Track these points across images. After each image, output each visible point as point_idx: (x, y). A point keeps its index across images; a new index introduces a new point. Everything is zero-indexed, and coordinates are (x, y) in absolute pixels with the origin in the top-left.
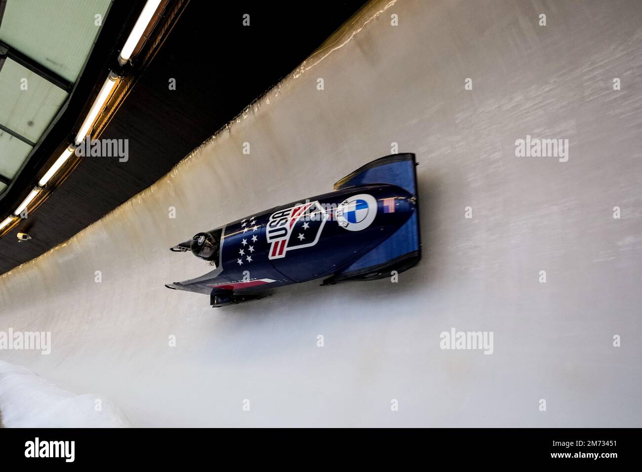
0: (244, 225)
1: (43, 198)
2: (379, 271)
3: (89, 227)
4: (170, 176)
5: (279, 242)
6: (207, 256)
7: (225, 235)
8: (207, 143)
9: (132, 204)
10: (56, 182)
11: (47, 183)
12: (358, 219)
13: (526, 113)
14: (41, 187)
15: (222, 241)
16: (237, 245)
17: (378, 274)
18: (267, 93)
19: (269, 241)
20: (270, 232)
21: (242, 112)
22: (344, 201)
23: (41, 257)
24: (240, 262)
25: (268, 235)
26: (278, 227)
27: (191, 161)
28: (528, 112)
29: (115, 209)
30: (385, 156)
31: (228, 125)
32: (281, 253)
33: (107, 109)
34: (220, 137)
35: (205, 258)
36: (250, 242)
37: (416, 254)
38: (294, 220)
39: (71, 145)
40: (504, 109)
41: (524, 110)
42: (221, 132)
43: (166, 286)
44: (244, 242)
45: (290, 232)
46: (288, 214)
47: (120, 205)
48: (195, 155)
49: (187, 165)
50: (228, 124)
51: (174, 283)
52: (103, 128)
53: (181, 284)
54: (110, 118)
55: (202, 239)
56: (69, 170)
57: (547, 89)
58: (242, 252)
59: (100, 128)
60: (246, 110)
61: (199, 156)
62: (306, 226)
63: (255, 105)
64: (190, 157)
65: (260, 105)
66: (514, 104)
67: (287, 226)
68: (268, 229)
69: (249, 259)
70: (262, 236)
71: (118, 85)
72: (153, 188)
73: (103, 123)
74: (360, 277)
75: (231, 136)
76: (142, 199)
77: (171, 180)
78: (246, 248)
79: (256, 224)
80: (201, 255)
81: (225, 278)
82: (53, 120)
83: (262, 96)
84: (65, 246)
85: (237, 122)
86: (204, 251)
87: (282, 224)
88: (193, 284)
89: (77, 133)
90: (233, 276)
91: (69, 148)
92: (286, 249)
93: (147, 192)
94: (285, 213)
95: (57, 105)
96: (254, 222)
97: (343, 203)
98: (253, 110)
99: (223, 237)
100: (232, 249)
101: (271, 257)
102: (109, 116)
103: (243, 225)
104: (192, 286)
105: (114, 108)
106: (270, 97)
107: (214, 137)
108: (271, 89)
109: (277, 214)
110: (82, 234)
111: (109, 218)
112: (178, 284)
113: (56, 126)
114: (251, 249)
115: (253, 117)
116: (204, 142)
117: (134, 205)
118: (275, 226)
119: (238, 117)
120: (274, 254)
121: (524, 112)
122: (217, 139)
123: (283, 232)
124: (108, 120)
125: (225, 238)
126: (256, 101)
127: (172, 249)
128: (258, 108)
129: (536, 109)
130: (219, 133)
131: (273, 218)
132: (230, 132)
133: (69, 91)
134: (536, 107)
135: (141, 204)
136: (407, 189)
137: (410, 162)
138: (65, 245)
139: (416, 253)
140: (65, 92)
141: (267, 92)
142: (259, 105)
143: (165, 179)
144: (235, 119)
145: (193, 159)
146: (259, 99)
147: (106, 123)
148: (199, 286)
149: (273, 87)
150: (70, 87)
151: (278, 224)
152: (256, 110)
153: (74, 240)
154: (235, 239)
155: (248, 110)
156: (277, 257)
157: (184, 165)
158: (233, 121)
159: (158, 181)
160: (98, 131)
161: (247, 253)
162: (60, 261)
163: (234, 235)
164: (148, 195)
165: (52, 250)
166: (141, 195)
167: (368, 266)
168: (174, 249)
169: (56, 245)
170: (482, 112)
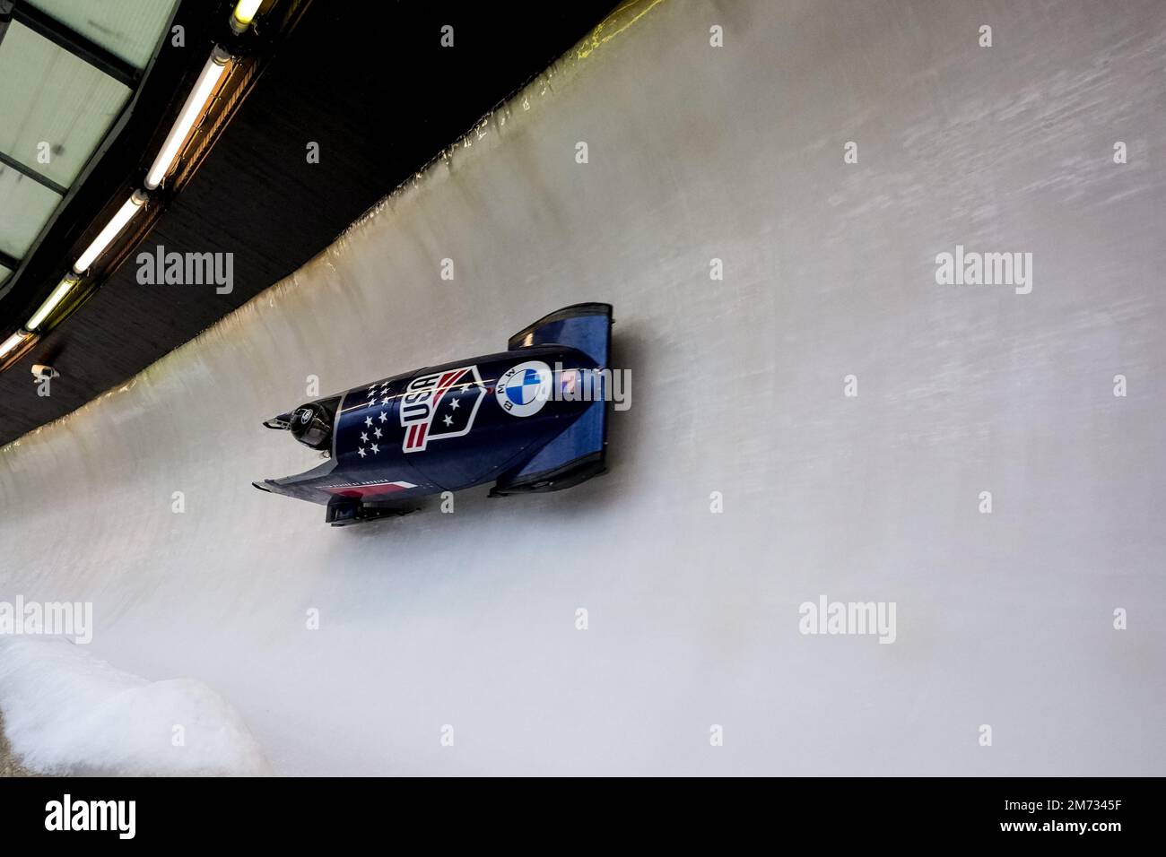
0: (372, 394)
1: (83, 296)
2: (550, 480)
3: (172, 353)
4: (332, 253)
5: (417, 426)
6: (315, 443)
7: (343, 408)
8: (404, 188)
9: (257, 309)
10: (108, 266)
11: (91, 266)
12: (525, 399)
13: (1046, 127)
14: (78, 275)
15: (338, 418)
16: (359, 426)
17: (548, 484)
18: (526, 89)
19: (403, 424)
20: (406, 410)
21: (476, 127)
22: (511, 370)
23: (78, 413)
24: (362, 452)
25: (403, 415)
26: (417, 403)
27: (373, 224)
28: (1052, 125)
29: (222, 318)
30: (573, 304)
31: (446, 152)
32: (419, 444)
33: (207, 121)
34: (431, 175)
35: (311, 446)
36: (376, 422)
37: (598, 457)
38: (441, 392)
39: (138, 191)
40: (1002, 119)
41: (1043, 119)
42: (433, 166)
43: (253, 484)
44: (369, 422)
45: (433, 411)
46: (433, 384)
47: (233, 310)
48: (380, 212)
49: (365, 231)
50: (448, 149)
51: (267, 481)
52: (199, 159)
53: (278, 484)
54: (213, 139)
55: (307, 415)
56: (133, 241)
57: (1089, 78)
58: (364, 437)
59: (195, 159)
60: (482, 122)
61: (388, 211)
62: (455, 404)
63: (501, 112)
64: (372, 215)
65: (511, 112)
66: (1023, 109)
67: (429, 402)
68: (403, 405)
69: (375, 448)
70: (394, 415)
71: (230, 74)
72: (299, 278)
73: (201, 149)
74: (529, 487)
75: (452, 174)
76: (278, 299)
77: (333, 259)
78: (370, 431)
79: (388, 394)
80: (306, 440)
81: (341, 477)
82: (104, 141)
83: (516, 94)
84: (125, 391)
85: (466, 145)
86: (310, 433)
87: (423, 399)
88: (295, 484)
89: (149, 168)
90: (353, 474)
91: (133, 197)
92: (427, 438)
93: (286, 284)
94: (430, 382)
95: (110, 112)
96: (385, 391)
97: (507, 373)
98: (497, 124)
99: (339, 412)
100: (351, 433)
101: (406, 450)
102: (211, 134)
103: (370, 395)
104: (294, 488)
105: (221, 119)
106: (531, 97)
107: (418, 176)
108: (532, 80)
109: (417, 382)
110: (158, 368)
111: (211, 336)
112: (271, 482)
113: (107, 154)
114: (378, 433)
115: (497, 136)
116: (400, 186)
117: (261, 312)
118: (413, 401)
119: (466, 135)
120: (410, 445)
121: (1043, 124)
122: (424, 179)
123: (423, 411)
124: (210, 143)
125: (342, 414)
126: (502, 105)
127: (266, 424)
128: (507, 118)
129: (1069, 118)
130: (428, 168)
131: (413, 387)
132: (450, 166)
133: (133, 85)
134: (1066, 114)
135: (274, 308)
136: (595, 358)
137: (604, 317)
138: (125, 388)
139: (599, 454)
140: (127, 87)
141: (524, 87)
142: (508, 113)
143: (323, 259)
144: (460, 140)
145: (377, 220)
146: (509, 99)
147: (206, 149)
148: (305, 487)
149: (537, 76)
150: (135, 78)
151: (417, 397)
152: (503, 121)
153: (143, 379)
154: (355, 417)
155: (486, 122)
156: (415, 449)
157: (359, 232)
158: (457, 145)
159: (307, 264)
160: (191, 164)
161: (373, 438)
162: (117, 419)
163: (357, 410)
164: (288, 291)
165: (100, 399)
166: (274, 290)
167: (536, 470)
168: (271, 425)
169: (107, 389)
170: (957, 125)
